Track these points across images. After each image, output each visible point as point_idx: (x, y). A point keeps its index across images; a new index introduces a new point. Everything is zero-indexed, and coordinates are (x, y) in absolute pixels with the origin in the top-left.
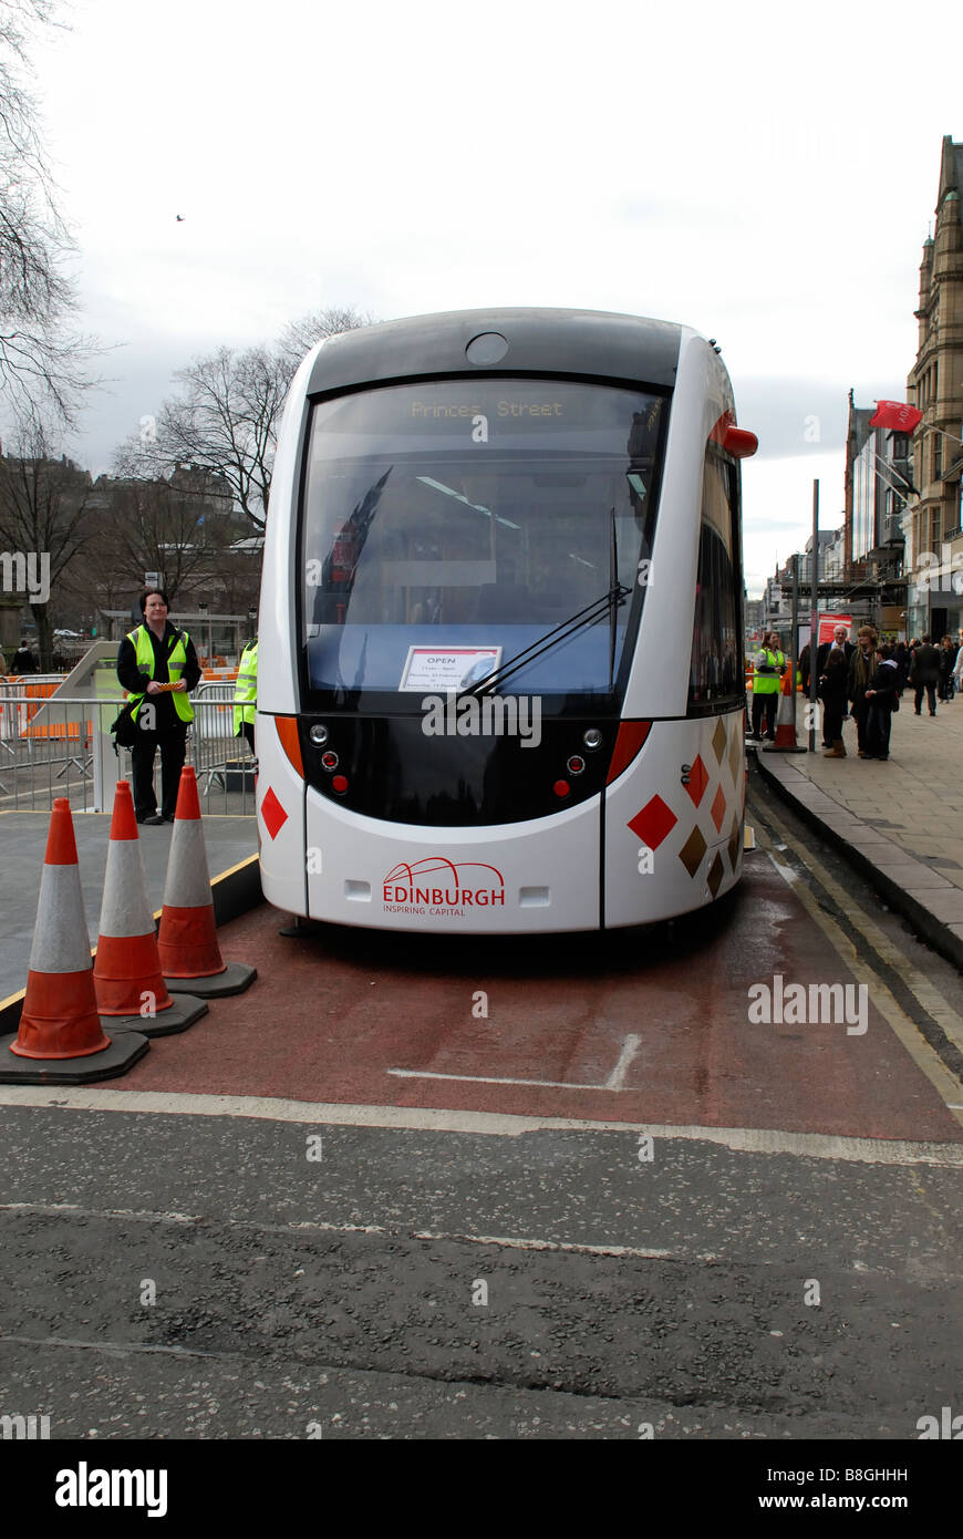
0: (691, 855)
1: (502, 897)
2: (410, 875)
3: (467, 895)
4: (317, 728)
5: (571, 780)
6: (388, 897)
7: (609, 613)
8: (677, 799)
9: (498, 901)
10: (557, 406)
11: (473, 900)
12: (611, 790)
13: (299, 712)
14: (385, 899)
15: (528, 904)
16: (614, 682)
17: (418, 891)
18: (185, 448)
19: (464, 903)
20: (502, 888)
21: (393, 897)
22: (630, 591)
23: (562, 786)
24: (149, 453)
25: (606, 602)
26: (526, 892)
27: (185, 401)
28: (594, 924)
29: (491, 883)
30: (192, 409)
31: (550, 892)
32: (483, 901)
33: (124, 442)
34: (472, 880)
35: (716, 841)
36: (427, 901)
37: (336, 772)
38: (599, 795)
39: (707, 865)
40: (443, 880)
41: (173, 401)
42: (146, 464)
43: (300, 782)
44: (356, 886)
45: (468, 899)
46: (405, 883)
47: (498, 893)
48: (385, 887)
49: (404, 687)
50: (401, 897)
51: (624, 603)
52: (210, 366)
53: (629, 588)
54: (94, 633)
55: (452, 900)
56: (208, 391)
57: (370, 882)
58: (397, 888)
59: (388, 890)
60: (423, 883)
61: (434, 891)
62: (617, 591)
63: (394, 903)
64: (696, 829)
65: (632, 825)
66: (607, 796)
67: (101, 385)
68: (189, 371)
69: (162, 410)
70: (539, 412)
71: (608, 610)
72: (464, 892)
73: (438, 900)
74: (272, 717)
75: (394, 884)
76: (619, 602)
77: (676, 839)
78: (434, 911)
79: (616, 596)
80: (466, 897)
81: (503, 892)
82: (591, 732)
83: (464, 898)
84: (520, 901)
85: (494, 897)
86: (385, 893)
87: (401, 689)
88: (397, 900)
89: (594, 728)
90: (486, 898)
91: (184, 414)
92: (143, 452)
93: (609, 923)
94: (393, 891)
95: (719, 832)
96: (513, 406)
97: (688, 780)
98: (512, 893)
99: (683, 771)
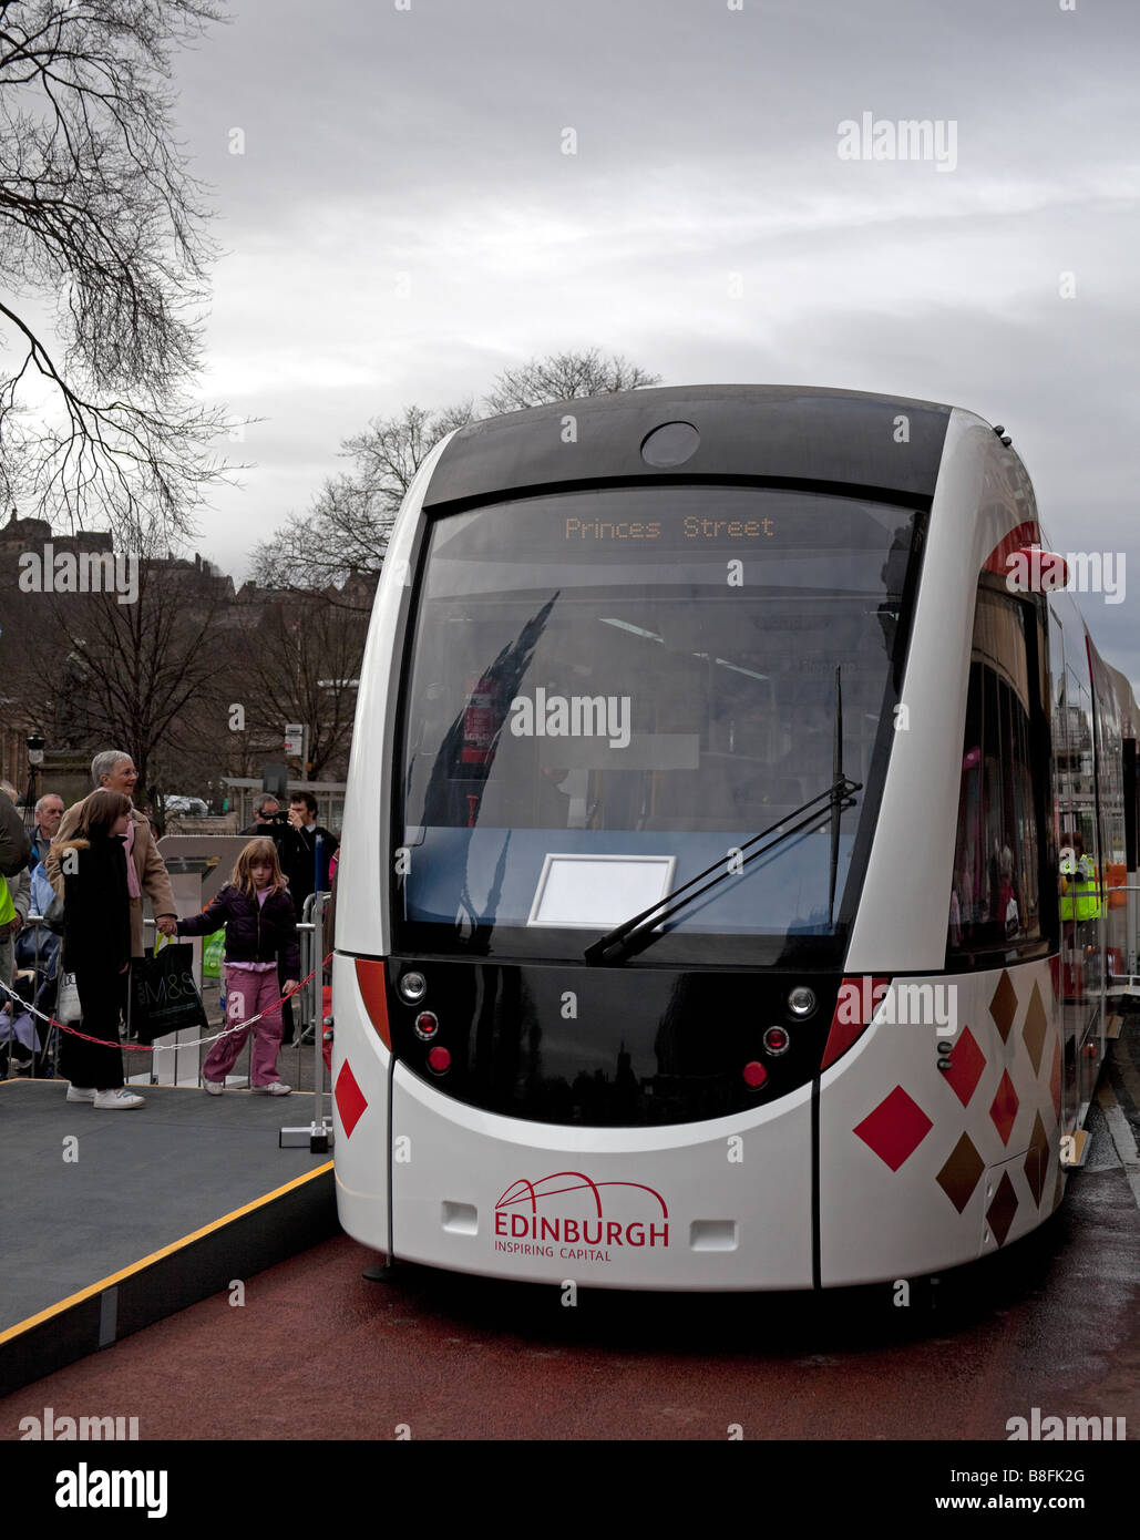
0: (959, 1178)
1: (665, 1235)
2: (533, 1197)
3: (614, 1230)
4: (414, 977)
5: (768, 1062)
6: (502, 1229)
7: (831, 818)
8: (931, 1094)
9: (659, 1240)
10: (766, 522)
11: (623, 1237)
12: (827, 1078)
13: (388, 953)
14: (498, 1232)
15: (703, 1247)
16: (836, 918)
17: (544, 1222)
18: (356, 547)
19: (609, 1242)
20: (666, 1221)
21: (507, 1229)
22: (859, 787)
23: (755, 1071)
24: (304, 556)
25: (826, 801)
26: (701, 1228)
27: (358, 483)
28: (806, 1280)
29: (651, 1214)
30: (367, 495)
31: (736, 1228)
32: (637, 1239)
33: (270, 540)
34: (623, 1207)
35: (1001, 1157)
36: (556, 1237)
37: (435, 1041)
38: (810, 1084)
39: (984, 1194)
40: (579, 1207)
41: (340, 482)
42: (301, 570)
43: (384, 1054)
44: (455, 1210)
45: (616, 1236)
46: (524, 1209)
47: (659, 1229)
48: (498, 1214)
49: (535, 919)
50: (520, 1228)
51: (853, 803)
52: (394, 434)
53: (858, 783)
54: (226, 807)
55: (593, 1236)
56: (390, 469)
57: (476, 1205)
58: (514, 1217)
59: (501, 1219)
60: (549, 1209)
61: (567, 1222)
62: (841, 786)
63: (509, 1238)
64: (965, 1139)
65: (861, 1131)
66: (823, 1086)
67: (225, 475)
68: (364, 440)
69: (326, 494)
70: (742, 530)
71: (829, 813)
72: (609, 1225)
73: (572, 1236)
74: (352, 959)
75: (510, 1210)
76: (844, 802)
77: (931, 1154)
78: (565, 1253)
79: (840, 795)
80: (613, 1233)
81: (666, 1226)
82: (800, 992)
83: (610, 1235)
84: (693, 1241)
85: (653, 1235)
86: (498, 1223)
87: (531, 923)
88: (514, 1234)
89: (803, 985)
90: (642, 1235)
91: (355, 500)
92: (296, 553)
93: (828, 1279)
94: (508, 1220)
95: (1005, 1142)
96: (705, 524)
97: (948, 1065)
98: (680, 1231)
99: (940, 1051)
